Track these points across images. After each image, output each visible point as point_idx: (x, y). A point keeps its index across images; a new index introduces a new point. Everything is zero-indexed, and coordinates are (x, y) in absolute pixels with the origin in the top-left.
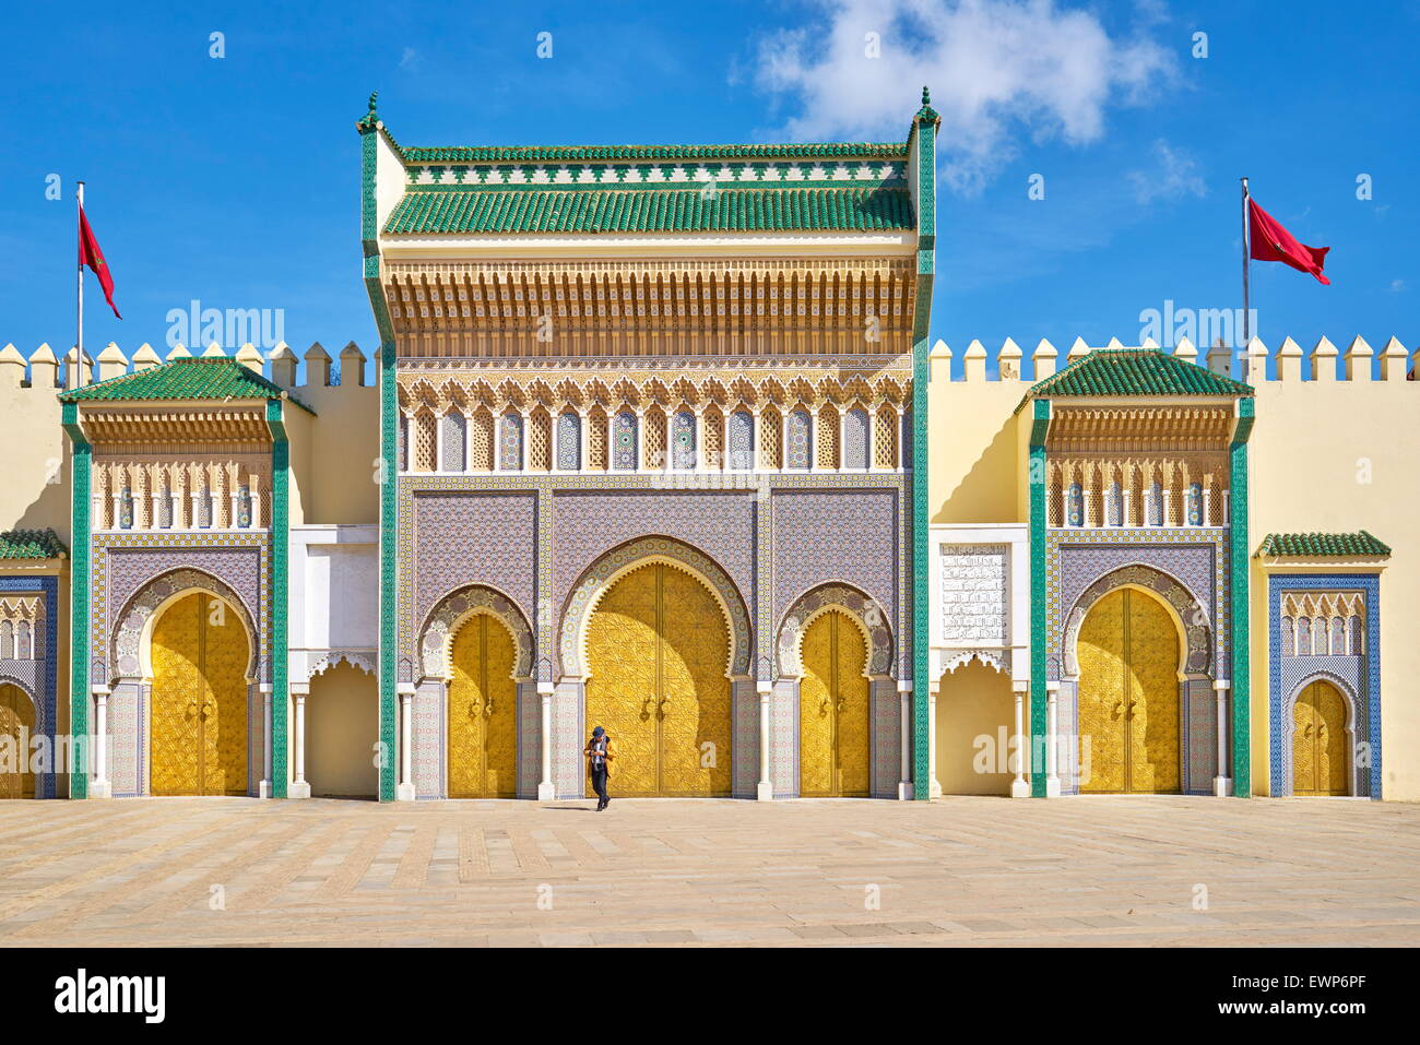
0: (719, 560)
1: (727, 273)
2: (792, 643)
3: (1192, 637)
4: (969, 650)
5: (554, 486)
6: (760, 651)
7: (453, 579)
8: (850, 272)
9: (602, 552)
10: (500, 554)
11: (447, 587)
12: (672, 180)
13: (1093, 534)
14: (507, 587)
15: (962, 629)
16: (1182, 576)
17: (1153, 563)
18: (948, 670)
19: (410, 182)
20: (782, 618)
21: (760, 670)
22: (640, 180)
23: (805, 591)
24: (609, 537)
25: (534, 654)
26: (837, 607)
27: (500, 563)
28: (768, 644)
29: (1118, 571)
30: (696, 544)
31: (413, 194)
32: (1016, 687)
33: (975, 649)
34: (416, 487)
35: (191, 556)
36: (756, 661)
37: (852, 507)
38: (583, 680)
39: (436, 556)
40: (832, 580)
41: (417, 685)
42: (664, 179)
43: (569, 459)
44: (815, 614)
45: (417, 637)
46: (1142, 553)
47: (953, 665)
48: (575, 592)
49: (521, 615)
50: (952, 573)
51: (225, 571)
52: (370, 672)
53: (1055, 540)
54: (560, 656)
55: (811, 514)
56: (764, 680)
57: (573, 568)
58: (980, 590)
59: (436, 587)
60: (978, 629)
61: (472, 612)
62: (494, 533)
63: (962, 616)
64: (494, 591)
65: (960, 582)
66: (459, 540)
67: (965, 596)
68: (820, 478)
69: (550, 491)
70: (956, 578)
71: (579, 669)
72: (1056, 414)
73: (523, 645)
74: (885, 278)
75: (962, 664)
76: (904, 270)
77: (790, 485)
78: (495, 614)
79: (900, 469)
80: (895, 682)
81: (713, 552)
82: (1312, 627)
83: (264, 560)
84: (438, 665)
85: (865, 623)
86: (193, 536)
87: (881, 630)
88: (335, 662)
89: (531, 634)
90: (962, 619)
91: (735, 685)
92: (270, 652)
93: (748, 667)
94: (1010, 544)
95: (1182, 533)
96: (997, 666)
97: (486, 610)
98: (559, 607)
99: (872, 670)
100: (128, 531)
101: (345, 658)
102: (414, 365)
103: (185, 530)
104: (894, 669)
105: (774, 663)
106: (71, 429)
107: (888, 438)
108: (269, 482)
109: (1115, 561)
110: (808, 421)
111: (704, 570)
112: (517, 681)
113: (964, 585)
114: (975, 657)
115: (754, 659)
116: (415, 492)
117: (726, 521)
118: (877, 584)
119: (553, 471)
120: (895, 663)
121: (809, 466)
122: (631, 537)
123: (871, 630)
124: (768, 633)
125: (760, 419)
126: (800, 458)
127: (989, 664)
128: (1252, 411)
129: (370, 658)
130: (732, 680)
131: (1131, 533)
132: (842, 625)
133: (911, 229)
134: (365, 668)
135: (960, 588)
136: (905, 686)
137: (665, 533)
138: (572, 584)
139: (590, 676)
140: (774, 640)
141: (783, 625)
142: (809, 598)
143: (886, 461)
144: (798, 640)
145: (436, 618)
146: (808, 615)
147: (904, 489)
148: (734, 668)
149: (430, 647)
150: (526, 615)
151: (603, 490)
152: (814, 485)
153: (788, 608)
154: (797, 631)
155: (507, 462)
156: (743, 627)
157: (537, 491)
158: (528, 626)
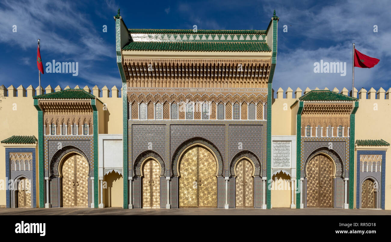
0: (215, 144)
1: (219, 63)
3: (337, 167)
4: (280, 169)
5: (170, 124)
6: (226, 169)
7: (143, 149)
8: (252, 64)
9: (183, 142)
10: (155, 142)
11: (141, 151)
13: (313, 138)
14: (158, 151)
15: (278, 164)
16: (336, 150)
18: (274, 175)
20: (232, 160)
21: (226, 174)
22: (193, 39)
23: (238, 153)
24: (185, 138)
25: (165, 169)
26: (245, 157)
27: (156, 144)
28: (228, 167)
30: (208, 140)
32: (292, 179)
34: (133, 123)
35: (71, 142)
37: (250, 130)
38: (178, 176)
39: (138, 142)
40: (245, 150)
41: (134, 177)
42: (200, 39)
43: (174, 116)
44: (240, 159)
46: (326, 143)
47: (276, 173)
50: (275, 149)
51: (81, 146)
52: (121, 174)
53: (303, 140)
55: (240, 132)
56: (227, 176)
57: (175, 146)
58: (283, 153)
59: (138, 151)
60: (282, 164)
61: (149, 158)
64: (154, 152)
67: (279, 155)
68: (242, 122)
70: (277, 150)
71: (177, 173)
72: (305, 106)
73: (162, 167)
74: (262, 65)
75: (278, 173)
76: (267, 63)
77: (234, 124)
78: (154, 158)
79: (264, 120)
80: (261, 178)
81: (213, 142)
82: (368, 164)
83: (91, 143)
84: (139, 172)
85: (253, 161)
86: (72, 137)
87: (257, 164)
88: (111, 171)
89: (164, 164)
90: (278, 161)
91: (218, 178)
92: (93, 169)
93: (222, 173)
94: (291, 141)
95: (337, 139)
96: (287, 173)
97: (152, 157)
98: (172, 156)
99: (255, 174)
100: (54, 135)
101: (113, 170)
102: (132, 89)
103: (69, 135)
104: (261, 174)
105: (230, 172)
106: (37, 107)
107: (260, 111)
108: (92, 122)
109: (318, 146)
110: (239, 107)
111: (210, 147)
112: (161, 176)
113: (278, 152)
114: (281, 171)
115: (224, 171)
116: (132, 125)
117: (217, 133)
118: (257, 151)
119: (170, 120)
120: (262, 172)
121: (239, 119)
122: (191, 138)
123: (254, 164)
124: (228, 164)
125: (226, 106)
126: (236, 116)
127: (285, 173)
128: (358, 105)
129: (121, 170)
130: (218, 177)
131: (323, 138)
132: (247, 162)
133: (269, 51)
134: (119, 173)
135: (278, 153)
136: (265, 178)
137: (200, 137)
138: (175, 150)
139: (180, 175)
140: (230, 166)
141: (232, 162)
142: (238, 155)
143: (259, 118)
144: (235, 166)
145: (138, 159)
146: (238, 159)
147: (265, 125)
148: (218, 173)
149: (137, 167)
150: (163, 158)
151: (184, 125)
152: (240, 124)
153: (233, 157)
154: (235, 163)
155: (157, 117)
156: (221, 162)
157: (166, 125)
158: (163, 162)
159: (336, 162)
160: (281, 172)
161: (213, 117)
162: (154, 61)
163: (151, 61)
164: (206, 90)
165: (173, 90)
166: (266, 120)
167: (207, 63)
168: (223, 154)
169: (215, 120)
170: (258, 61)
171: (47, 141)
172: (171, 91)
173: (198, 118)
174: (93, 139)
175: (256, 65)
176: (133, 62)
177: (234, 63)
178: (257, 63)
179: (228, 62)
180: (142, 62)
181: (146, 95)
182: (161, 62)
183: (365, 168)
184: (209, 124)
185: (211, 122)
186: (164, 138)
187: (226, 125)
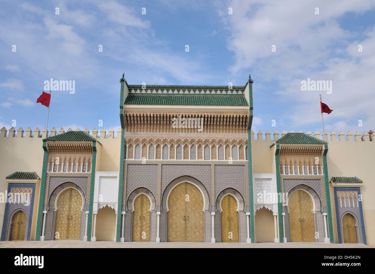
0: (202, 182)
1: (205, 114)
2: (219, 202)
3: (316, 202)
4: (263, 205)
5: (162, 163)
6: (212, 204)
7: (136, 185)
8: (233, 115)
9: (173, 179)
10: (148, 180)
11: (135, 187)
12: (190, 93)
13: (291, 177)
14: (149, 188)
16: (313, 187)
17: (306, 184)
18: (257, 210)
19: (129, 92)
20: (217, 196)
21: (212, 209)
22: (183, 93)
23: (223, 190)
24: (175, 176)
25: (155, 205)
26: (230, 194)
27: (148, 182)
28: (214, 203)
29: (297, 185)
30: (196, 178)
31: (130, 95)
32: (274, 214)
33: (264, 205)
35: (70, 179)
37: (234, 169)
38: (167, 211)
39: (132, 180)
40: (229, 187)
41: (126, 212)
42: (188, 93)
43: (165, 157)
44: (225, 195)
45: (127, 200)
46: (303, 181)
47: (259, 209)
48: (166, 189)
50: (257, 186)
51: (79, 183)
52: (114, 208)
53: (282, 178)
54: (162, 204)
55: (224, 171)
57: (166, 183)
58: (265, 190)
59: (132, 187)
61: (140, 194)
62: (147, 175)
64: (146, 189)
66: (138, 176)
68: (226, 162)
69: (161, 165)
70: (259, 187)
71: (166, 209)
72: (281, 148)
74: (241, 116)
75: (261, 208)
76: (246, 114)
77: (219, 164)
78: (146, 195)
79: (245, 160)
80: (245, 213)
81: (200, 180)
82: (345, 200)
83: (89, 180)
84: (131, 207)
85: (237, 198)
86: (72, 174)
87: (241, 200)
88: (105, 206)
89: (155, 200)
92: (89, 203)
93: (209, 209)
94: (271, 179)
95: (312, 177)
96: (270, 209)
97: (143, 193)
98: (162, 193)
99: (239, 210)
100: (55, 172)
101: (107, 205)
102: (129, 134)
103: (70, 172)
104: (245, 209)
105: (216, 208)
106: (45, 148)
107: (242, 153)
108: (91, 161)
109: (297, 183)
110: (223, 149)
111: (197, 184)
112: (151, 211)
113: (260, 189)
114: (264, 206)
115: (210, 206)
116: (128, 164)
117: (203, 172)
118: (240, 188)
119: (161, 160)
121: (223, 159)
122: (180, 176)
123: (238, 200)
124: (214, 200)
125: (212, 148)
126: (221, 157)
127: (267, 208)
128: (327, 148)
129: (114, 205)
130: (204, 212)
131: (300, 176)
132: (231, 198)
133: (247, 105)
134: (112, 208)
136: (248, 214)
137: (189, 175)
138: (166, 187)
139: (169, 210)
140: (215, 202)
141: (217, 198)
142: (224, 192)
143: (242, 158)
144: (221, 202)
145: (131, 195)
146: (223, 195)
147: (246, 165)
148: (205, 209)
149: (129, 202)
150: (154, 195)
151: (174, 164)
152: (225, 164)
153: (219, 194)
154: (220, 199)
155: (150, 157)
156: (207, 198)
157: (158, 164)
158: (154, 198)
159: (314, 198)
160: (264, 208)
161: (200, 158)
162: (150, 112)
163: (148, 112)
164: (193, 135)
165: (165, 135)
166: (248, 161)
167: (195, 114)
168: (209, 191)
169: (202, 160)
170: (238, 113)
171: (49, 177)
172: (163, 136)
173: (186, 158)
174: (91, 176)
175: (236, 116)
176: (132, 113)
177: (218, 114)
178: (237, 114)
179: (212, 113)
180: (140, 114)
181: (141, 139)
182: (156, 113)
183: (343, 203)
184: (197, 164)
185: (198, 162)
186: (155, 176)
187: (212, 165)
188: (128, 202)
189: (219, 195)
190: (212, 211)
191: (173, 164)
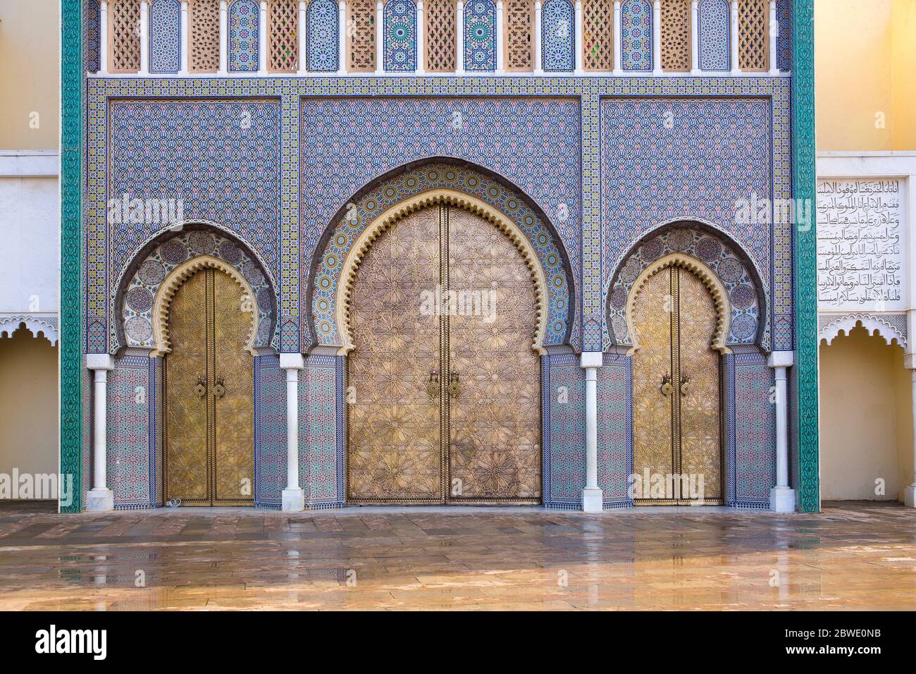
0: (529, 191)
2: (624, 303)
4: (851, 314)
5: (302, 92)
6: (587, 311)
9: (368, 180)
10: (228, 183)
14: (237, 226)
15: (842, 288)
20: (614, 269)
21: (587, 336)
23: (646, 232)
24: (378, 160)
25: (273, 317)
26: (681, 258)
27: (228, 194)
28: (596, 304)
30: (497, 171)
33: (859, 314)
34: (111, 92)
36: (582, 326)
38: (343, 353)
40: (681, 218)
41: (117, 357)
43: (323, 57)
44: (654, 267)
45: (114, 293)
47: (831, 334)
48: (332, 234)
49: (258, 265)
50: (828, 216)
54: (311, 317)
56: (592, 350)
57: (327, 202)
58: (866, 237)
59: (139, 226)
60: (863, 289)
61: (195, 263)
62: (220, 155)
63: (841, 271)
64: (220, 233)
65: (839, 228)
67: (846, 247)
68: (666, 83)
69: (296, 98)
70: (834, 222)
71: (337, 338)
73: (261, 306)
75: (841, 332)
77: (626, 92)
78: (224, 266)
79: (774, 72)
80: (766, 355)
81: (521, 181)
84: (148, 331)
85: (720, 278)
87: (744, 288)
89: (271, 290)
90: (842, 274)
91: (546, 360)
93: (568, 335)
96: (888, 335)
98: (309, 253)
99: (730, 339)
104: (766, 335)
105: (605, 328)
110: (649, 11)
111: (506, 208)
112: (254, 353)
113: (843, 232)
114: (859, 323)
115: (576, 322)
116: (110, 99)
117: (538, 140)
119: (301, 72)
120: (767, 328)
121: (650, 68)
122: (408, 160)
123: (727, 288)
124: (596, 288)
125: (584, 7)
126: (637, 56)
127: (877, 332)
130: (543, 352)
132: (687, 282)
135: (840, 235)
136: (781, 358)
137: (455, 156)
138: (327, 222)
139: (352, 347)
140: (605, 297)
141: (615, 279)
142: (650, 245)
143: (752, 63)
144: (631, 300)
145: (143, 270)
146: (645, 267)
147: (780, 98)
148: (547, 337)
149: (134, 307)
150: (264, 263)
151: (369, 97)
152: (658, 92)
153: (623, 255)
154: (630, 288)
155: (238, 63)
156: (558, 282)
157: (279, 98)
158: (268, 280)
160: (859, 329)
161: (520, 61)
166: (788, 73)
168: (570, 243)
169: (530, 74)
173: (442, 63)
184: (499, 92)
185: (507, 82)
186: (269, 164)
187: (585, 98)
188: (127, 307)
189: (623, 263)
190: (587, 346)
191: (365, 92)
